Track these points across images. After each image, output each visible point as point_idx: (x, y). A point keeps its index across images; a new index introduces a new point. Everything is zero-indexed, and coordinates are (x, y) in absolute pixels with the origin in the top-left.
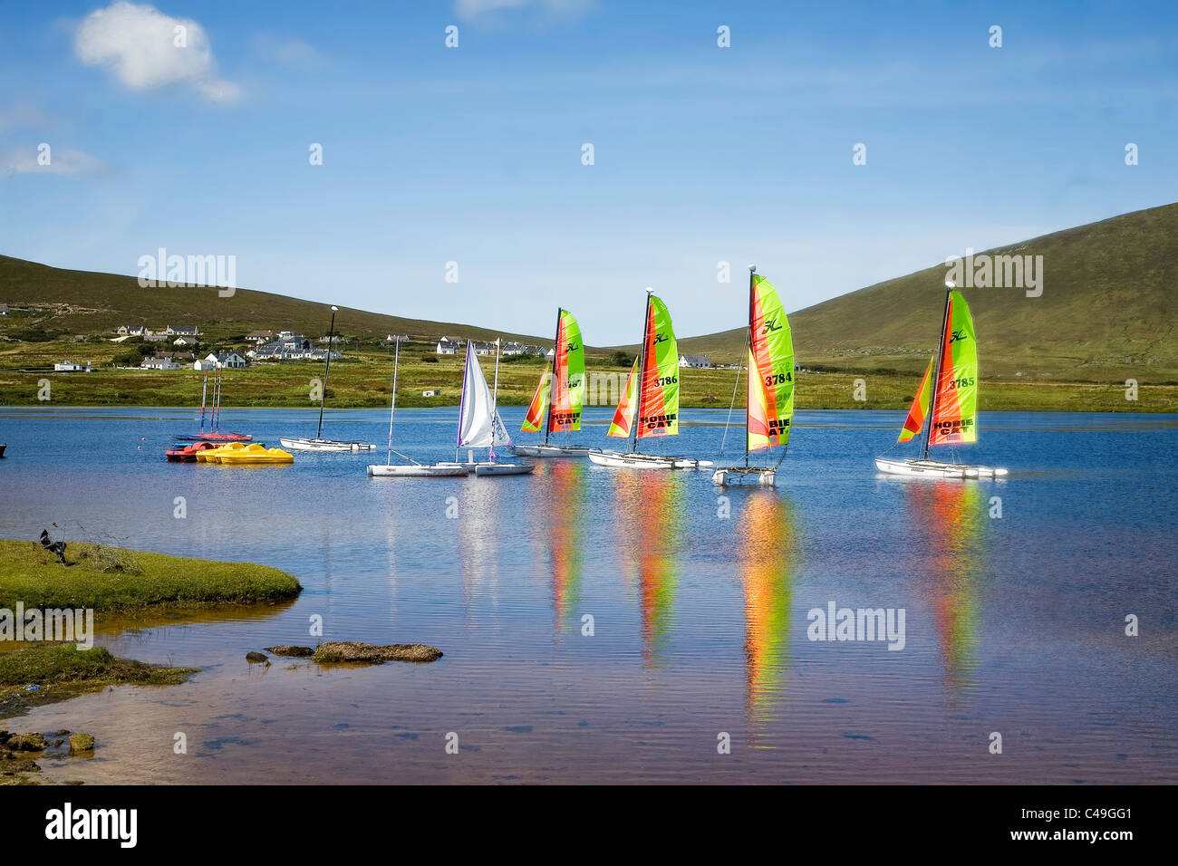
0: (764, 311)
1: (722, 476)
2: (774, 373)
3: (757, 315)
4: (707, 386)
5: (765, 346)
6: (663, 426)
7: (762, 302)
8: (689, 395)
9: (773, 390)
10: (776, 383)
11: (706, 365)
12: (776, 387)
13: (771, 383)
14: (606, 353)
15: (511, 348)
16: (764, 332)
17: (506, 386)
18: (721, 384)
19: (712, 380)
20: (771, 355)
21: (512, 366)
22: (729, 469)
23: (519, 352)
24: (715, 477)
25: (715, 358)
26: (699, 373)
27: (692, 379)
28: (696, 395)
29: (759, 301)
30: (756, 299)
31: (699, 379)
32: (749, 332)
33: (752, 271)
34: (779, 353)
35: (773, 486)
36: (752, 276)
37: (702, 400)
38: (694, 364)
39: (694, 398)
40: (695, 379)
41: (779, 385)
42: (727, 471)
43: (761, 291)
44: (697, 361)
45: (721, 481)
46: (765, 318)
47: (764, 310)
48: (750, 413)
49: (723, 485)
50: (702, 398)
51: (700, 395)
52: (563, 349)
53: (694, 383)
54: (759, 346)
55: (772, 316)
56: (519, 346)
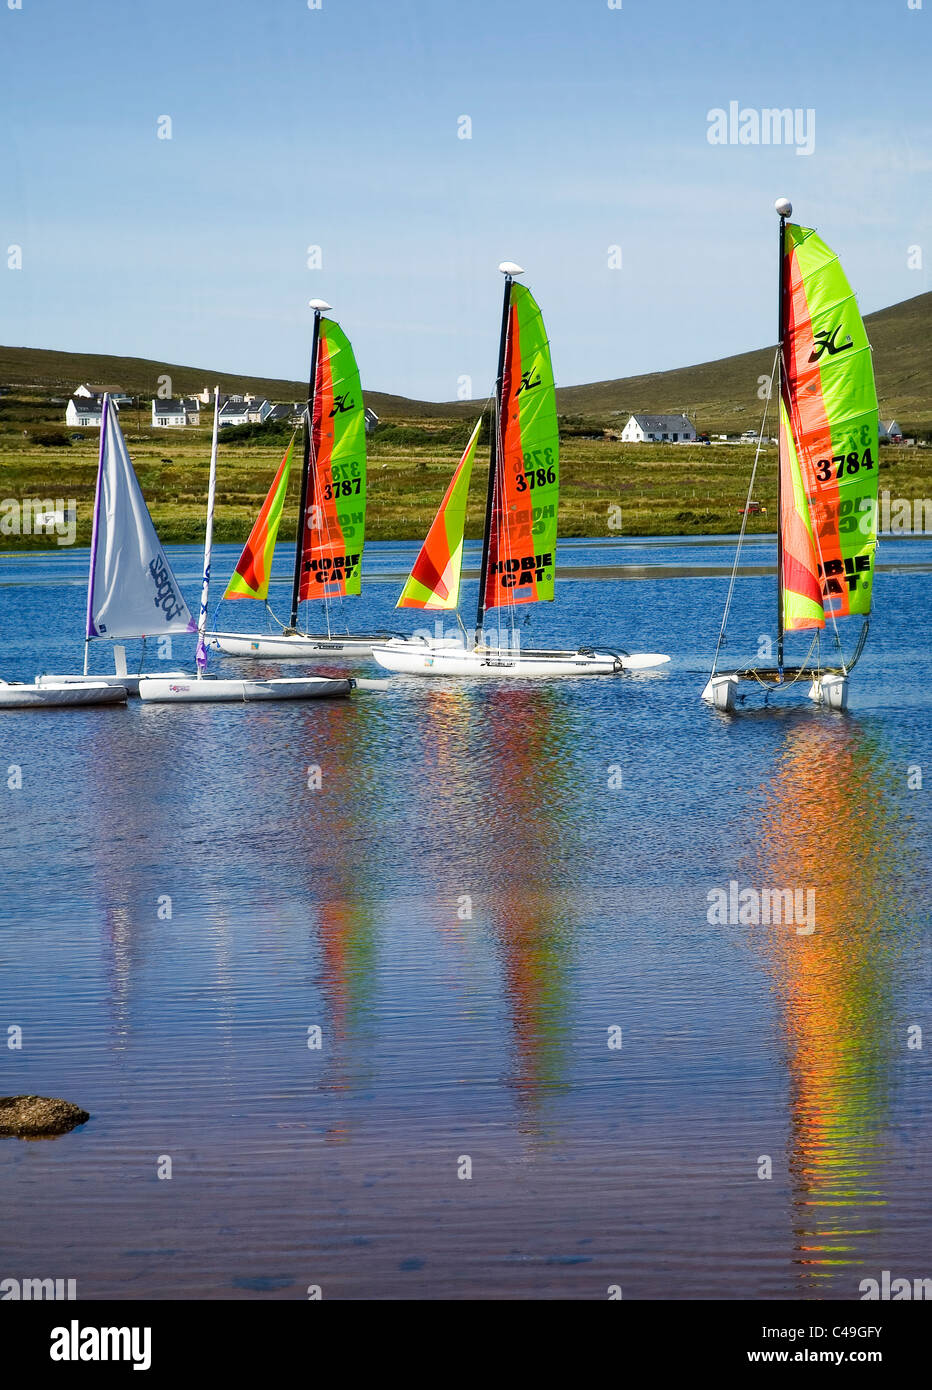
0: (813, 310)
1: (724, 691)
2: (835, 450)
3: (798, 319)
4: (689, 484)
5: (814, 390)
6: (530, 581)
7: (807, 288)
8: (646, 506)
9: (835, 491)
10: (840, 474)
11: (687, 437)
12: (841, 483)
13: (828, 474)
14: (457, 415)
15: (237, 408)
16: (814, 357)
17: (229, 496)
18: (720, 478)
19: (700, 471)
20: (829, 412)
21: (241, 451)
22: (741, 674)
23: (256, 418)
24: (708, 693)
25: (706, 420)
26: (670, 455)
27: (654, 470)
28: (665, 506)
29: (801, 284)
30: (794, 281)
31: (668, 469)
32: (777, 359)
33: (783, 216)
34: (848, 404)
35: (842, 709)
36: (783, 229)
37: (679, 518)
38: (659, 435)
39: (661, 513)
40: (661, 470)
41: (847, 480)
42: (735, 678)
43: (805, 260)
44: (665, 427)
45: (723, 700)
46: (814, 326)
47: (812, 307)
48: (786, 546)
49: (728, 709)
50: (676, 511)
51: (674, 505)
52: (326, 410)
53: (659, 478)
54: (800, 392)
55: (830, 318)
56: (255, 405)
